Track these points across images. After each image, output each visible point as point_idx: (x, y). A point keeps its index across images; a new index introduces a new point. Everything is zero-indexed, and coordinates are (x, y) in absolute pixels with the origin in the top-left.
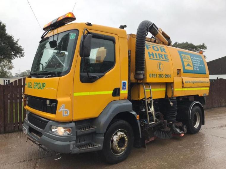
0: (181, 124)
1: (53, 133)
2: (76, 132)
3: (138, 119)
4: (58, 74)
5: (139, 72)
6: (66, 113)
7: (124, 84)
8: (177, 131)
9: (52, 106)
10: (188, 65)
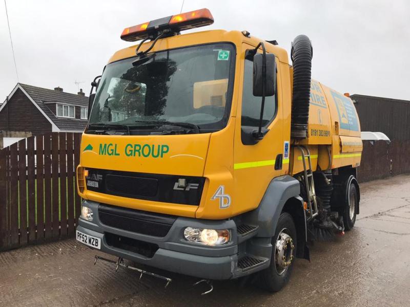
0: (337, 215)
1: (188, 242)
2: (238, 238)
3: (305, 209)
5: (299, 125)
6: (225, 203)
7: (286, 147)
8: (335, 228)
10: (344, 116)
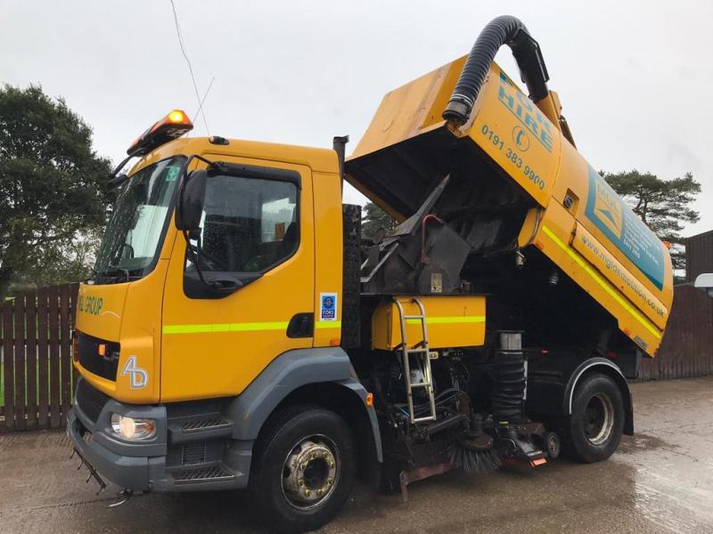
0: (538, 429)
1: (115, 435)
2: (169, 433)
3: (370, 406)
4: (130, 275)
7: (328, 303)
8: (521, 450)
9: (112, 360)
